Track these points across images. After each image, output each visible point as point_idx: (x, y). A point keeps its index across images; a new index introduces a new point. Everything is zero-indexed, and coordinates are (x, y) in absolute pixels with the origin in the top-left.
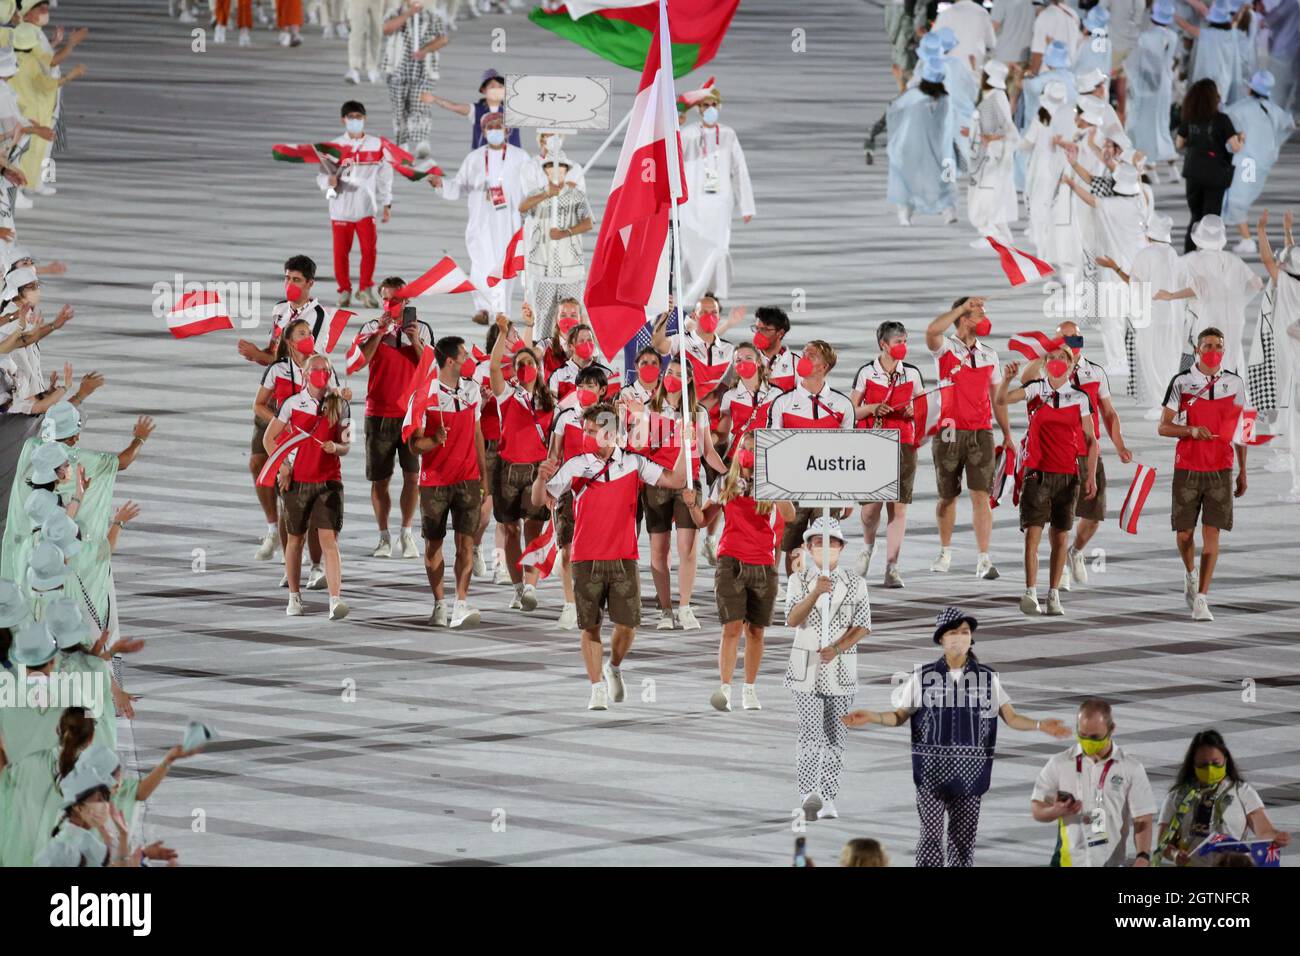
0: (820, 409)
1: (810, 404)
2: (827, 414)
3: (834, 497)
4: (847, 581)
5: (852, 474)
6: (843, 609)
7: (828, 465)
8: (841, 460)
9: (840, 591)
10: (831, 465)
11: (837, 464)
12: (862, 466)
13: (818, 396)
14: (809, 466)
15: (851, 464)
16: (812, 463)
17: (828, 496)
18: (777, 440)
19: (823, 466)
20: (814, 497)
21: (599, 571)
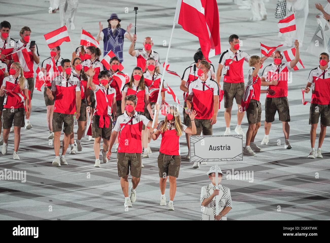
0: (205, 87)
1: (202, 85)
2: (208, 89)
3: (219, 160)
4: (223, 190)
5: (226, 151)
6: (222, 200)
7: (217, 148)
8: (221, 147)
9: (221, 193)
10: (218, 148)
11: (220, 148)
12: (229, 148)
13: (205, 82)
14: (210, 149)
15: (225, 148)
16: (211, 148)
17: (217, 160)
18: (198, 140)
19: (215, 149)
20: (212, 160)
21: (128, 156)
